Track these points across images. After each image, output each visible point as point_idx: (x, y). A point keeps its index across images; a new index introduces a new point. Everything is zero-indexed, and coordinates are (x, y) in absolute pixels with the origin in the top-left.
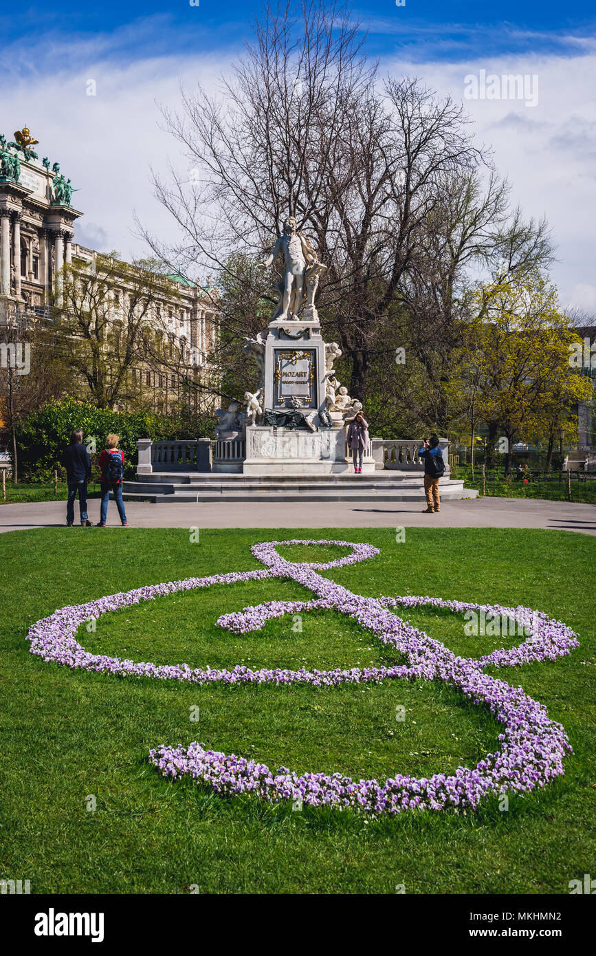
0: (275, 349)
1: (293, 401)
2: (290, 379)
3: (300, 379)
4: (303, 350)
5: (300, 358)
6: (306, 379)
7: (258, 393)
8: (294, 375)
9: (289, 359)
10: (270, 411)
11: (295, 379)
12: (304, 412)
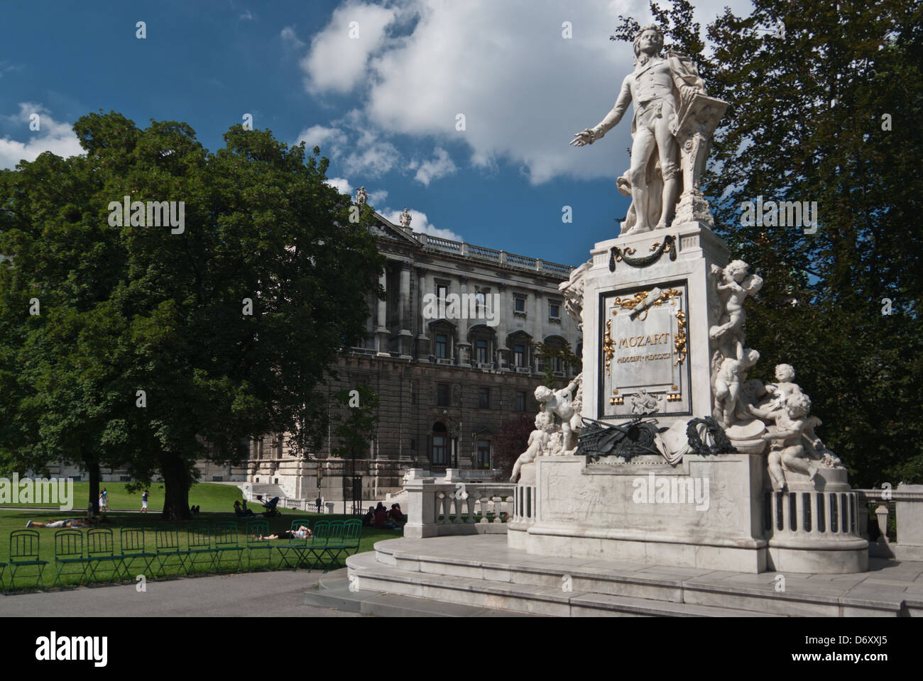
0: (603, 296)
1: (636, 400)
2: (633, 352)
3: (652, 351)
4: (662, 286)
5: (654, 303)
6: (669, 348)
7: (571, 385)
8: (644, 341)
9: (631, 309)
10: (590, 422)
11: (642, 351)
12: (662, 422)
